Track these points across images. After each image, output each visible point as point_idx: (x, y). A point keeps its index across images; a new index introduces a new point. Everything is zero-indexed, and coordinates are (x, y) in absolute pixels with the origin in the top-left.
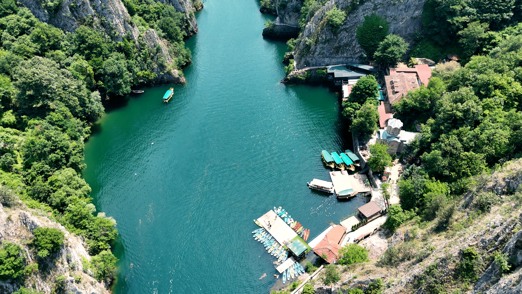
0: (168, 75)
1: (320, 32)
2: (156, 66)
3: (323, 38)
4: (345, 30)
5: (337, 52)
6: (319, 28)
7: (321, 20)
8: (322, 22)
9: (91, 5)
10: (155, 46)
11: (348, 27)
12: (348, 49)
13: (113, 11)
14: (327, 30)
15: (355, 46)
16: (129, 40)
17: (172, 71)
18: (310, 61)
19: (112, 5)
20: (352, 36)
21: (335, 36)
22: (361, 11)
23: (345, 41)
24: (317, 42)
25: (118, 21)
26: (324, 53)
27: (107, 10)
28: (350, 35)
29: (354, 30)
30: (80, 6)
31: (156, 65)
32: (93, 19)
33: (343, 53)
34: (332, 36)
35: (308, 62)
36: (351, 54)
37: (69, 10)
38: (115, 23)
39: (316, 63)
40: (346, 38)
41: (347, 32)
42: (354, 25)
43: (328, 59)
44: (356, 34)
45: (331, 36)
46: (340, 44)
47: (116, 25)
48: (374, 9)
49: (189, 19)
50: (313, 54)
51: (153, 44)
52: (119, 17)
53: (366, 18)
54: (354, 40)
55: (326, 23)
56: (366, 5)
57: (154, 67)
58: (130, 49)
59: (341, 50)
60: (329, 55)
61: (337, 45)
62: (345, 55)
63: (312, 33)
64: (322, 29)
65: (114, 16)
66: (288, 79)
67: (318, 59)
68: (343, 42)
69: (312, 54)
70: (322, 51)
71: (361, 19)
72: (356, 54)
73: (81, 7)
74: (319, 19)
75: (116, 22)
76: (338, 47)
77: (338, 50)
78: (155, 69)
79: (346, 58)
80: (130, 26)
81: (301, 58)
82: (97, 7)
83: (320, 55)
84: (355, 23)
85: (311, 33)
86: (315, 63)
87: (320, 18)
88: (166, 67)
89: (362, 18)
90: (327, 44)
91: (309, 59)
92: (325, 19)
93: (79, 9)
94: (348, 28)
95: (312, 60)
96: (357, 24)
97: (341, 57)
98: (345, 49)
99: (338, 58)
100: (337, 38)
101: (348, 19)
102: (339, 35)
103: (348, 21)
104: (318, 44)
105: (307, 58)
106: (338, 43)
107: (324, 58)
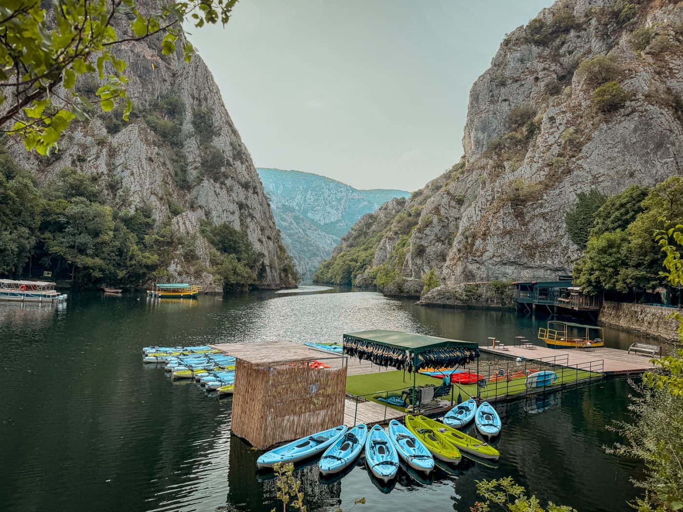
1: (491, 218)
3: (498, 227)
4: (543, 215)
5: (532, 256)
8: (494, 204)
9: (108, 162)
11: (546, 210)
12: (554, 252)
14: (505, 215)
15: (567, 248)
18: (475, 271)
20: (558, 228)
21: (523, 225)
22: (567, 184)
23: (544, 237)
24: (486, 234)
26: (503, 254)
28: (553, 225)
29: (561, 218)
32: (100, 177)
33: (543, 258)
34: (517, 226)
35: (470, 272)
36: (560, 262)
39: (488, 275)
40: (545, 231)
41: (546, 220)
42: (559, 209)
43: (513, 268)
44: (565, 225)
45: (514, 225)
46: (534, 241)
48: (593, 183)
50: (481, 256)
53: (581, 196)
54: (562, 236)
55: (502, 204)
56: (577, 176)
60: (514, 258)
61: (530, 243)
62: (549, 262)
64: (495, 214)
67: (490, 266)
68: (541, 238)
69: (479, 256)
70: (500, 251)
71: (571, 199)
72: (572, 262)
73: (91, 162)
76: (532, 246)
77: (532, 251)
83: (495, 259)
84: (561, 206)
86: (485, 276)
89: (573, 198)
90: (508, 238)
91: (472, 267)
93: (88, 164)
94: (547, 213)
95: (478, 268)
96: (564, 207)
97: (540, 267)
98: (546, 252)
99: (535, 270)
100: (527, 230)
101: (545, 197)
102: (531, 224)
103: (546, 201)
104: (489, 237)
105: (468, 264)
106: (532, 240)
107: (505, 264)
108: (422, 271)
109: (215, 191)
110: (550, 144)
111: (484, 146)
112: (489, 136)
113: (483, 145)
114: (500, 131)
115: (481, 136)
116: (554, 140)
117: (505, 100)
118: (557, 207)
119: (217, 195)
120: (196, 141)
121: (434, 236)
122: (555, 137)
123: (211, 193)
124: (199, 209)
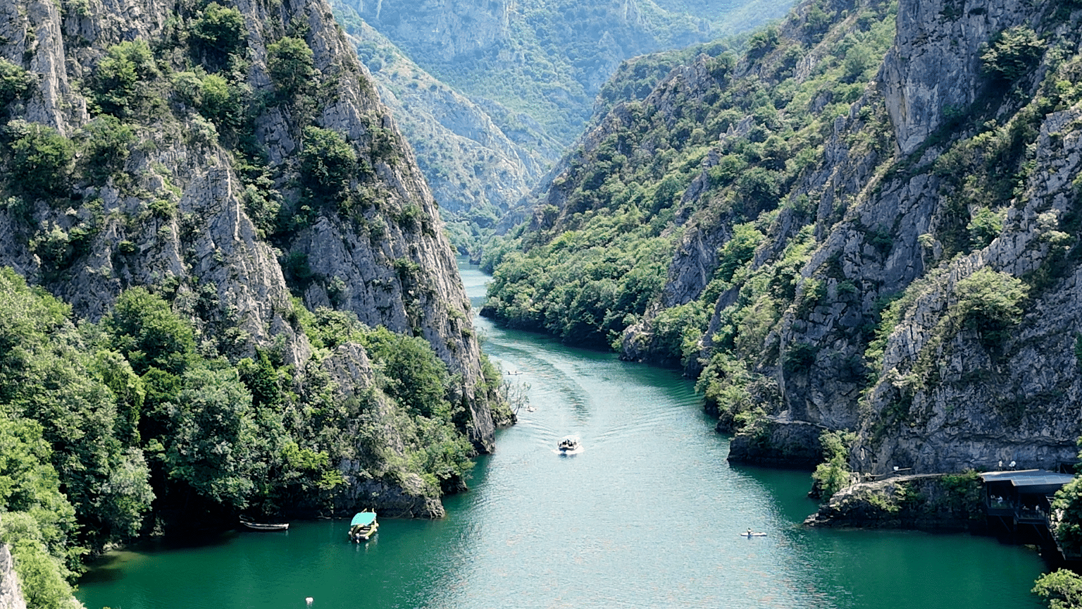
0: (386, 487)
1: (940, 349)
2: (348, 452)
3: (954, 369)
4: (1035, 343)
5: (1014, 422)
6: (938, 338)
7: (942, 315)
8: (946, 318)
9: (181, 252)
10: (356, 391)
11: (1041, 333)
12: (1054, 412)
13: (246, 273)
14: (965, 341)
16: (276, 365)
17: (404, 476)
18: (913, 453)
19: (247, 256)
20: (1063, 365)
21: (1000, 363)
23: (1037, 384)
24: (932, 382)
25: (252, 303)
26: (963, 421)
27: (226, 268)
28: (1052, 361)
29: (1068, 347)
30: (145, 252)
31: (351, 449)
32: (176, 288)
33: (1034, 426)
34: (989, 365)
35: (905, 454)
37: (109, 258)
38: (241, 307)
39: (936, 461)
40: (1039, 372)
41: (1041, 352)
42: (1065, 330)
43: (980, 445)
44: (1074, 361)
45: (983, 364)
46: (1020, 392)
47: (245, 314)
49: (472, 401)
50: (924, 424)
51: (351, 387)
52: (259, 293)
54: (1070, 382)
55: (960, 320)
57: (343, 453)
58: (275, 385)
59: (1028, 414)
60: (982, 429)
61: (1011, 396)
62: (1045, 433)
63: (913, 357)
64: (947, 340)
65: (246, 288)
66: (833, 511)
67: (941, 444)
68: (1032, 386)
69: (920, 426)
70: (957, 416)
73: (149, 254)
74: (934, 312)
75: (247, 306)
76: (1015, 403)
77: (1014, 412)
78: (344, 462)
79: (1048, 445)
80: (287, 325)
81: (878, 441)
82: (197, 258)
83: (948, 430)
84: (1068, 323)
85: (909, 357)
86: (931, 461)
87: (939, 306)
88: (382, 459)
90: (971, 389)
91: (908, 445)
92: (957, 310)
93: (142, 259)
94: (1043, 338)
95: (919, 448)
96: (1074, 325)
97: (1029, 442)
98: (1041, 412)
99: (1020, 447)
100: (1007, 372)
101: (1039, 307)
102: (1013, 361)
103: (1041, 314)
104: (937, 389)
105: (900, 439)
106: (1014, 391)
107: (967, 439)
108: (808, 402)
109: (345, 241)
110: (1050, 192)
111: (934, 117)
112: (943, 93)
113: (931, 114)
114: (967, 81)
115: (925, 93)
116: (1058, 184)
117: (977, 12)
118: (1061, 325)
119: (349, 249)
120: (284, 117)
121: (831, 324)
122: (1060, 179)
123: (336, 246)
124: (315, 285)
